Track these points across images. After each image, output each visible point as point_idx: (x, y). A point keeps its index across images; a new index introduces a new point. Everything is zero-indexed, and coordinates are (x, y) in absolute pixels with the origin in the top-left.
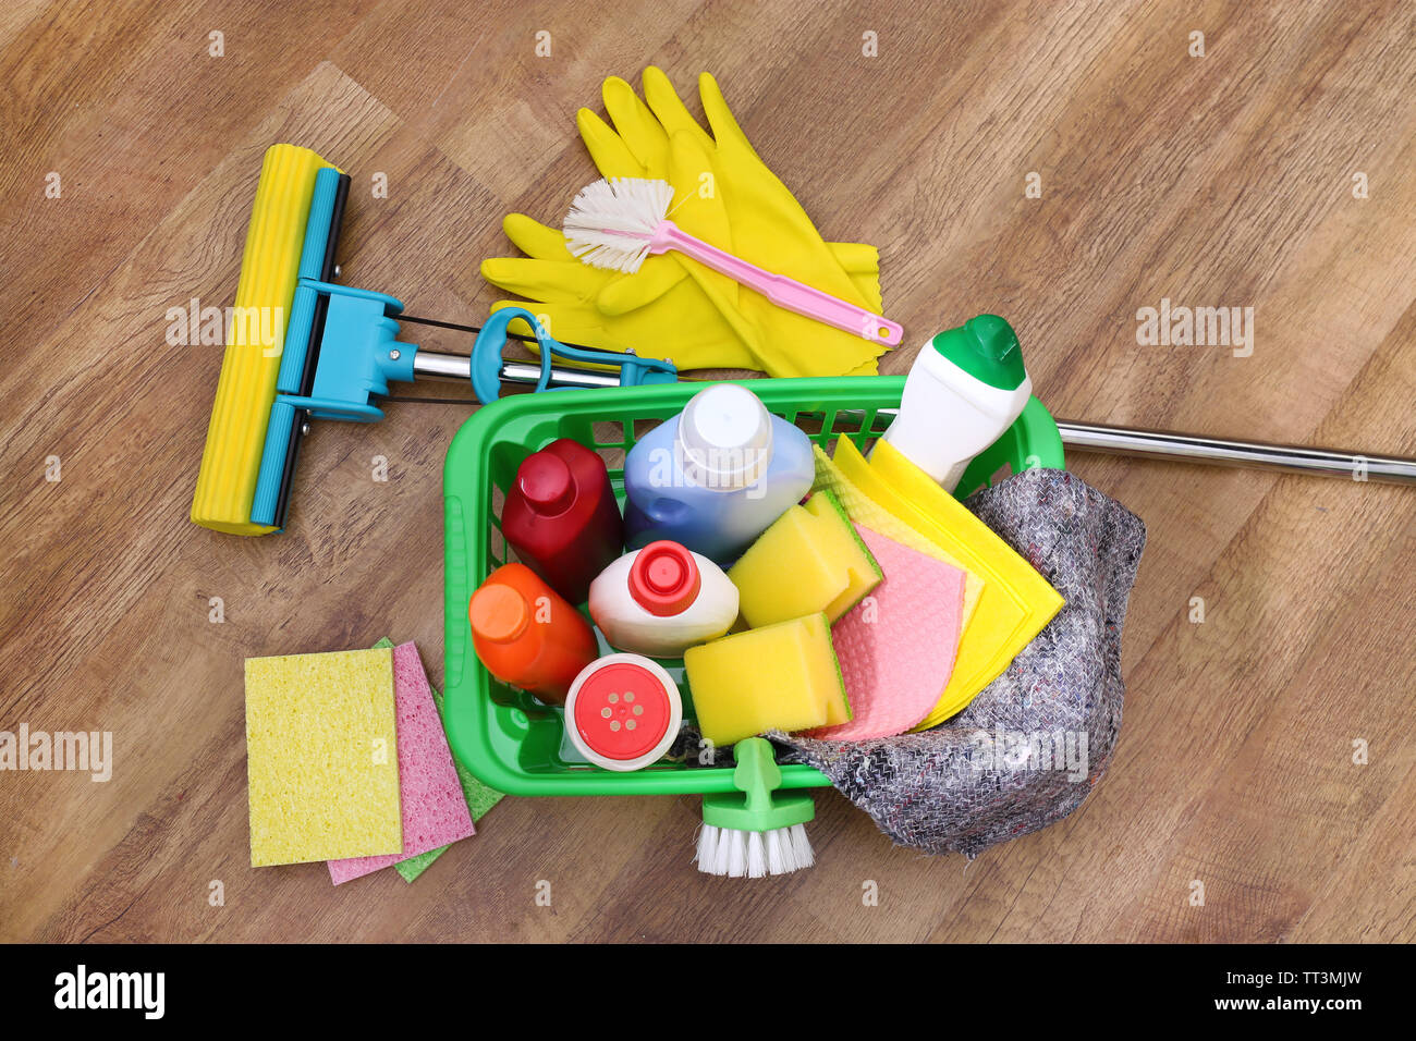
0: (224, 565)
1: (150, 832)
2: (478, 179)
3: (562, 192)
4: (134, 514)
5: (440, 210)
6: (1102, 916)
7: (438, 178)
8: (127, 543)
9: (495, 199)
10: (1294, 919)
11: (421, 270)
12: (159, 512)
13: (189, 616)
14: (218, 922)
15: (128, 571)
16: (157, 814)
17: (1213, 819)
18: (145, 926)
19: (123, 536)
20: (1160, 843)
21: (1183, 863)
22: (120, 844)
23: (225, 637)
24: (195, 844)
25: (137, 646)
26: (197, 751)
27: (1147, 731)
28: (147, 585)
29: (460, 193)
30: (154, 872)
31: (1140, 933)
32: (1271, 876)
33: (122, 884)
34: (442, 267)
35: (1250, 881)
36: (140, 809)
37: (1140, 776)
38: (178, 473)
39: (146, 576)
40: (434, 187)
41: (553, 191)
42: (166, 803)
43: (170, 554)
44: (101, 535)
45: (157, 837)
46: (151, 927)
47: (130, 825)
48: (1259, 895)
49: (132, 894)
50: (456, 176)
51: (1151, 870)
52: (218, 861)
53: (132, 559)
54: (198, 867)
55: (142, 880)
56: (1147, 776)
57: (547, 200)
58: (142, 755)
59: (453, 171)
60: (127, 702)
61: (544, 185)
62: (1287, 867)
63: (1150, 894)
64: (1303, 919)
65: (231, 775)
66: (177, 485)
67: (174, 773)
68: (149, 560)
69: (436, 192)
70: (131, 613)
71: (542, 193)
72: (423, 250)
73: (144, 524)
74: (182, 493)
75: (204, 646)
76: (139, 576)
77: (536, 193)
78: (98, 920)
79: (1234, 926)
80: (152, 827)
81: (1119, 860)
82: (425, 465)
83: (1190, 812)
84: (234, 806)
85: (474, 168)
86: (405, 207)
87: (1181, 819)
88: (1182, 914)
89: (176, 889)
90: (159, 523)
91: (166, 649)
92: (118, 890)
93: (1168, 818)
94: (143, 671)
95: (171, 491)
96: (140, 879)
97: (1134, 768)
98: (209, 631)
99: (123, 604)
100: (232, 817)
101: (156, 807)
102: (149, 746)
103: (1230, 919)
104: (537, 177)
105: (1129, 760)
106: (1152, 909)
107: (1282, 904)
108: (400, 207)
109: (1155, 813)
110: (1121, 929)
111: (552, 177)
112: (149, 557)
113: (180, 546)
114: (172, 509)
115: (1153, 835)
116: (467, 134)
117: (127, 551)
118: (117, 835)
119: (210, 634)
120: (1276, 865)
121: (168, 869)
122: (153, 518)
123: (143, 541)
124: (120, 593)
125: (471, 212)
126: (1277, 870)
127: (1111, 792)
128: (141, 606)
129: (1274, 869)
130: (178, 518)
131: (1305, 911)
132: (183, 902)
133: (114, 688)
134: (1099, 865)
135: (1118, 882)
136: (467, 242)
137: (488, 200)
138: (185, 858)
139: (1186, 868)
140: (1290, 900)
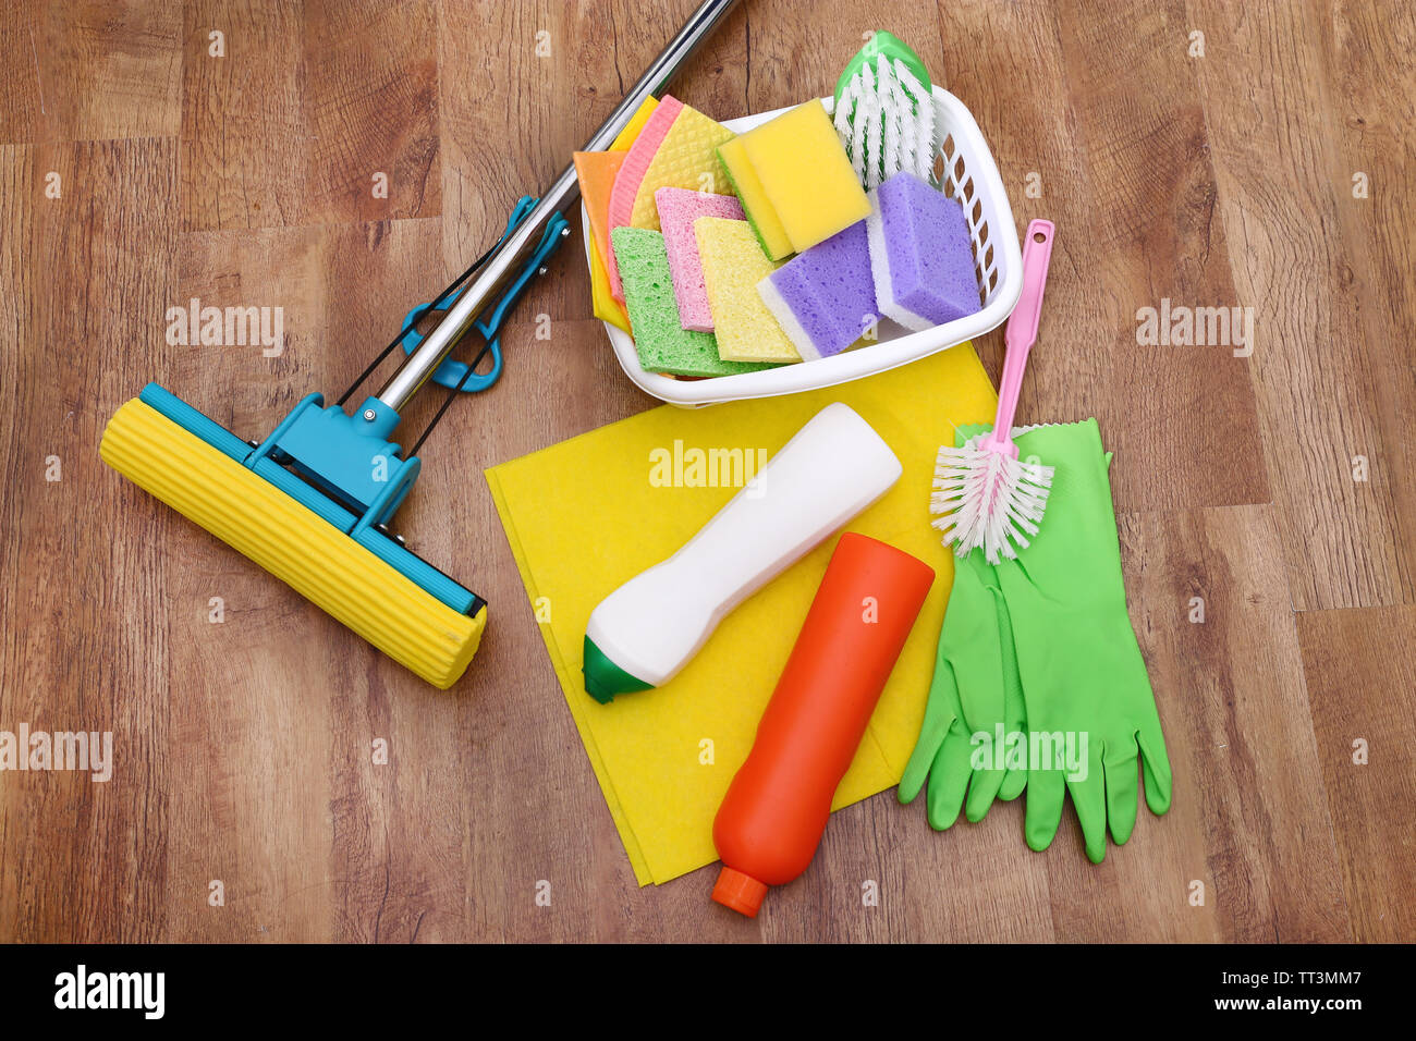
0: (213, 575)
1: (350, 810)
2: (135, 138)
3: (212, 92)
4: (102, 603)
5: (127, 184)
6: (1080, 239)
7: (102, 162)
8: (118, 627)
9: (164, 140)
10: (1201, 128)
11: (156, 238)
12: (121, 584)
13: (222, 635)
14: (467, 821)
15: (139, 648)
16: (342, 792)
17: (1089, 112)
18: (414, 877)
19: (110, 627)
20: (1070, 158)
21: (1097, 157)
22: (335, 841)
23: (267, 624)
24: (394, 786)
25: (203, 693)
26: (328, 721)
27: (992, 95)
28: (166, 643)
29: (131, 158)
30: (382, 836)
32: (1161, 115)
33: (366, 866)
34: (171, 221)
35: (1151, 130)
36: (326, 801)
37: (1015, 127)
38: (107, 544)
39: (158, 638)
40: (105, 171)
41: (203, 98)
42: (341, 779)
43: (161, 605)
44: (89, 642)
45: (358, 808)
46: (419, 874)
47: (329, 821)
48: (1165, 133)
49: (380, 865)
50: (115, 148)
51: (1082, 180)
52: (424, 780)
53: (134, 636)
54: (412, 800)
55: (378, 849)
56: (1020, 123)
57: (205, 106)
58: (287, 764)
59: (109, 147)
60: (236, 739)
61: (192, 99)
62: (1165, 99)
63: (1096, 196)
64: (1207, 122)
65: (372, 713)
66: (116, 553)
67: (326, 752)
68: (149, 624)
69: (111, 173)
70: (173, 674)
71: (197, 105)
72: (143, 222)
73: (117, 603)
74: (126, 554)
75: (255, 646)
76: (152, 643)
77: (192, 108)
78: (373, 908)
79: (1168, 167)
80: (347, 805)
81: (1056, 194)
82: (300, 369)
83: (1070, 121)
84: (397, 733)
85: (124, 133)
86: (96, 204)
87: (1069, 130)
88: (1128, 189)
89: (411, 830)
90: (129, 592)
91: (229, 675)
92: (367, 871)
93: (1060, 137)
94: (226, 705)
95: (115, 561)
96: (375, 849)
97: (1007, 126)
98: (249, 631)
99: (159, 674)
100: (402, 741)
101: (336, 787)
102: (286, 754)
103: (1161, 165)
104: (181, 98)
105: (998, 124)
106: (1107, 205)
107: (1185, 125)
108: (92, 207)
109: (1048, 142)
110: (1099, 235)
111: (193, 89)
112: (146, 623)
113: (164, 593)
114: (130, 572)
115: (1061, 157)
116: (93, 113)
117: (123, 635)
118: (326, 836)
119: (254, 632)
120: (1157, 105)
121: (391, 821)
122: (121, 592)
123: (130, 615)
124: (149, 669)
125: (154, 164)
126: (1160, 106)
127: (1007, 155)
128: (177, 663)
129: (1158, 108)
130: (140, 576)
131: (1203, 116)
132: (426, 834)
133: (215, 737)
134: (1045, 209)
135: (1069, 207)
136: (173, 188)
137: (159, 145)
138: (395, 803)
139: (1103, 159)
140: (1187, 118)
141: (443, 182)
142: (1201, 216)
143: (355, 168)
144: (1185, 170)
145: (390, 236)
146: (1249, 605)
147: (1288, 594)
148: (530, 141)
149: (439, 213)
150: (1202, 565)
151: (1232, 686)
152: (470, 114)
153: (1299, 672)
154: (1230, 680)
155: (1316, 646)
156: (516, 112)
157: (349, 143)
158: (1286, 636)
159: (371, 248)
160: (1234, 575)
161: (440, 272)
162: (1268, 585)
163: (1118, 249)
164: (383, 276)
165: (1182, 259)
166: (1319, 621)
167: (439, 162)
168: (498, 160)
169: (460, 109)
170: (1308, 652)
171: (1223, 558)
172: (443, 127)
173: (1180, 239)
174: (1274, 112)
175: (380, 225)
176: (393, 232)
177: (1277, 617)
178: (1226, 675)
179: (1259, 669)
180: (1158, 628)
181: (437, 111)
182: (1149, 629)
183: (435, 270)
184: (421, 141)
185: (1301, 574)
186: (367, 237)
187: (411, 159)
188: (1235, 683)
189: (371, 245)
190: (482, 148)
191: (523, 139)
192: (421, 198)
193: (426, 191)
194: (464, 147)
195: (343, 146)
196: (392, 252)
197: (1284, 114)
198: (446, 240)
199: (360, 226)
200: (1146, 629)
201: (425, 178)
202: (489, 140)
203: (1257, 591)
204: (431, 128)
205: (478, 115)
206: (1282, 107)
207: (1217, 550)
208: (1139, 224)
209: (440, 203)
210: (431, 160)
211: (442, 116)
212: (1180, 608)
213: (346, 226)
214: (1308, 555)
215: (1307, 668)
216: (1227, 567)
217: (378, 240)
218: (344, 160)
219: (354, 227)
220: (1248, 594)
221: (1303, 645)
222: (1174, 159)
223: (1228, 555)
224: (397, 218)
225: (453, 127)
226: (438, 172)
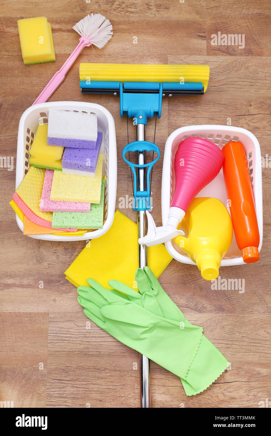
10: (226, 312)
31: (190, 275)
32: (232, 298)
35: (227, 293)
48: (225, 298)
62: (238, 300)
64: (228, 314)
92: (2, 26)
96: (8, 29)
107: (228, 306)
118: (14, 16)
120: (236, 297)
126: (236, 298)
129: (235, 297)
131: (231, 313)
140: (231, 307)
141: (219, 56)
142: (192, 306)
143: (225, 30)
144: (210, 303)
145: (201, 40)
146: (53, 298)
147: (55, 312)
148: (233, 84)
149: (208, 55)
150: (68, 285)
151: (27, 288)
152: (243, 66)
153: (29, 311)
154: (29, 288)
155: (37, 318)
156: (244, 81)
157: (234, 29)
158: (42, 309)
159: (197, 34)
160: (64, 295)
161: (188, 54)
162: (59, 305)
163: (182, 274)
164: (187, 37)
165: (176, 296)
166: (45, 321)
167: (226, 56)
168: (226, 74)
169: (245, 63)
170: (35, 315)
171: (69, 292)
172: (239, 57)
173: (184, 297)
174: (232, 340)
175: (205, 37)
176: (202, 40)
177: (48, 306)
178: (31, 286)
179: (32, 298)
180: (49, 267)
181: (245, 56)
182: (49, 264)
183: (188, 53)
184: (234, 51)
185: (62, 318)
186: (201, 33)
187: (228, 47)
188: (28, 289)
189: (198, 34)
190: (231, 69)
191: (233, 82)
192: (214, 50)
193: (216, 51)
194: (231, 64)
195: (233, 27)
196: (195, 40)
197: (231, 343)
198: (198, 56)
199: (205, 31)
200: (48, 263)
201: (221, 51)
202: (234, 71)
203: (57, 302)
204: (239, 54)
205: (243, 68)
206: (234, 343)
207: (72, 291)
208: (191, 283)
209: (211, 55)
210: (227, 53)
211: (243, 57)
212: (55, 275)
213: (205, 27)
214: (68, 321)
215: (30, 313)
216: (66, 293)
217: (200, 36)
218: (229, 27)
219: (204, 29)
220: (57, 298)
221: (38, 314)
222: (214, 300)
223: (70, 294)
224: (207, 42)
225: (239, 60)
226: (223, 55)
